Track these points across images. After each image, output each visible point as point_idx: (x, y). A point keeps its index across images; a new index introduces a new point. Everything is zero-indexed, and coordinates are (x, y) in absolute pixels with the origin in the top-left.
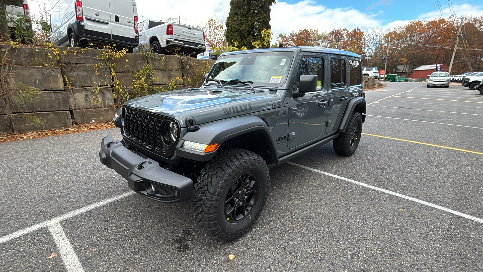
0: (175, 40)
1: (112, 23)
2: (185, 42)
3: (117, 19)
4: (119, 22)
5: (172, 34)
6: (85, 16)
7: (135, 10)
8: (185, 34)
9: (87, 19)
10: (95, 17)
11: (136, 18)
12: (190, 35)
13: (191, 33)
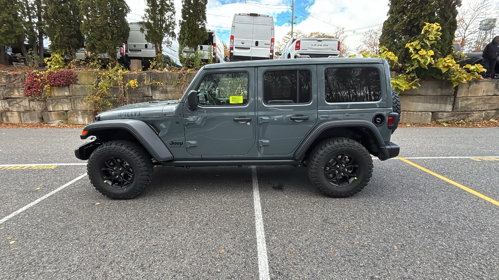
0: (301, 54)
1: (253, 48)
2: (310, 55)
3: (257, 43)
4: (258, 46)
5: (299, 49)
6: (235, 45)
7: (273, 34)
8: (314, 47)
9: (236, 48)
10: (241, 45)
11: (273, 40)
12: (320, 47)
13: (321, 45)
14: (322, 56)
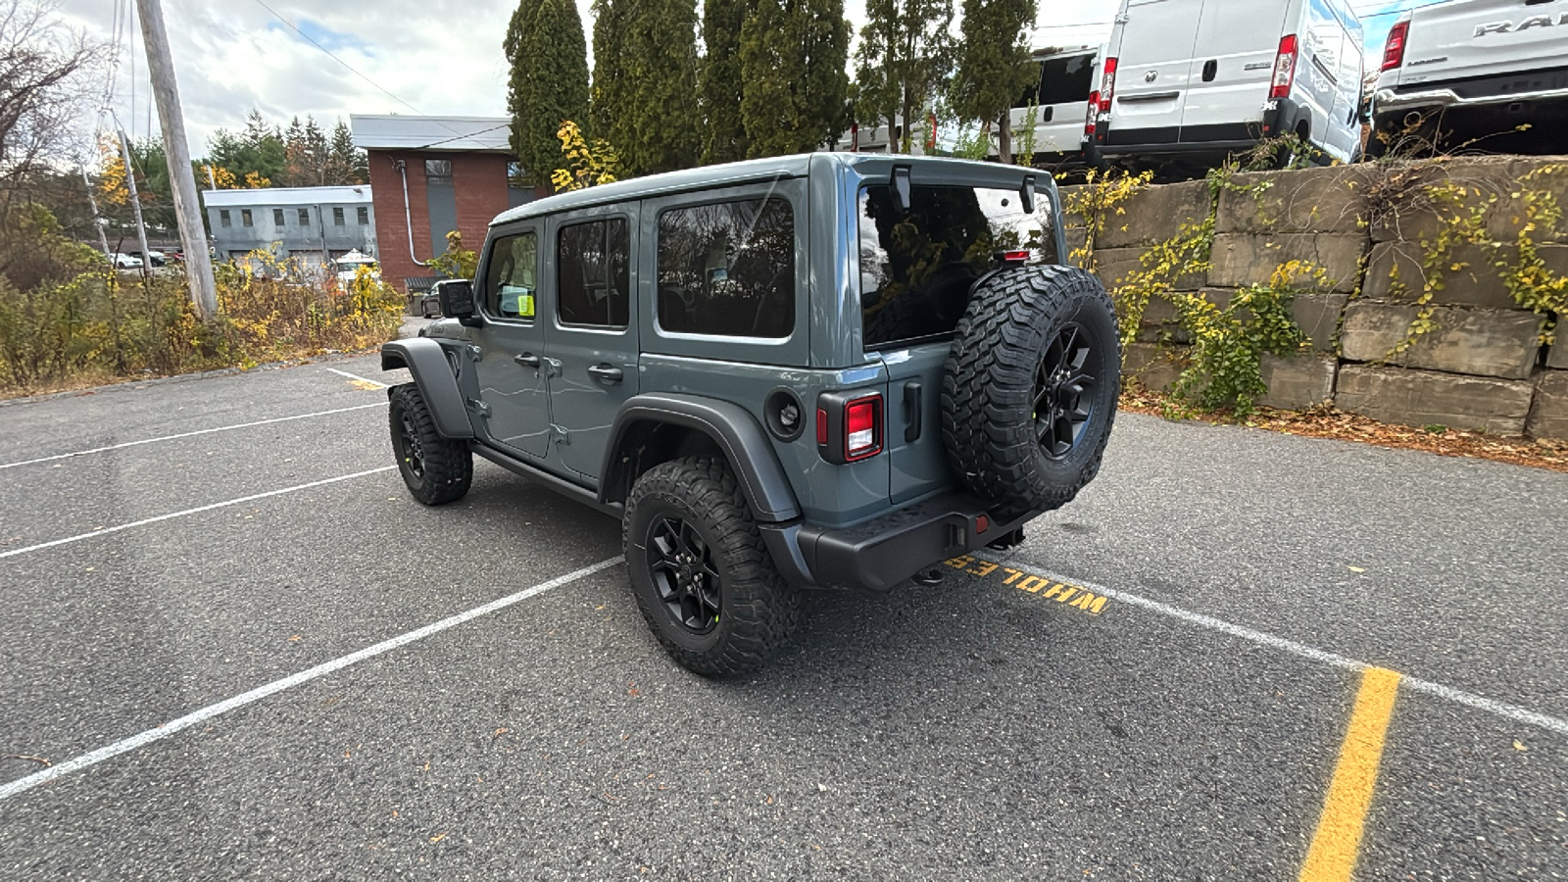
1: (1191, 92)
3: (1209, 71)
4: (1215, 79)
5: (1398, 65)
6: (1118, 93)
8: (1490, 39)
9: (1121, 100)
10: (1142, 88)
12: (1537, 33)
13: (1546, 23)
14: (1532, 78)
